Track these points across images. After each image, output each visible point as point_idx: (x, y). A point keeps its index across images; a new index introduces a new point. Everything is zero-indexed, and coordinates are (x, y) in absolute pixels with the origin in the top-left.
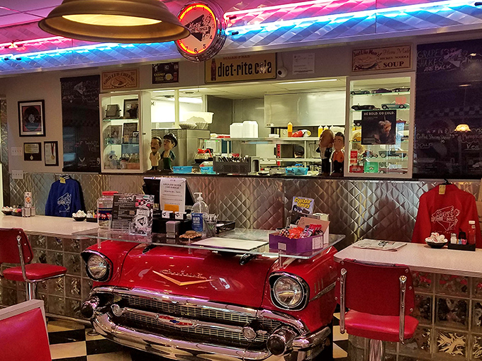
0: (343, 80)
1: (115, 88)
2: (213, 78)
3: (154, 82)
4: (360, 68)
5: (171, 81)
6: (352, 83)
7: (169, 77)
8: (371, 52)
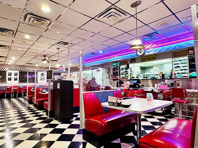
0: (171, 59)
1: (123, 64)
2: (143, 61)
3: (131, 63)
4: (175, 56)
5: (134, 62)
6: (173, 59)
7: (134, 61)
8: (177, 53)
